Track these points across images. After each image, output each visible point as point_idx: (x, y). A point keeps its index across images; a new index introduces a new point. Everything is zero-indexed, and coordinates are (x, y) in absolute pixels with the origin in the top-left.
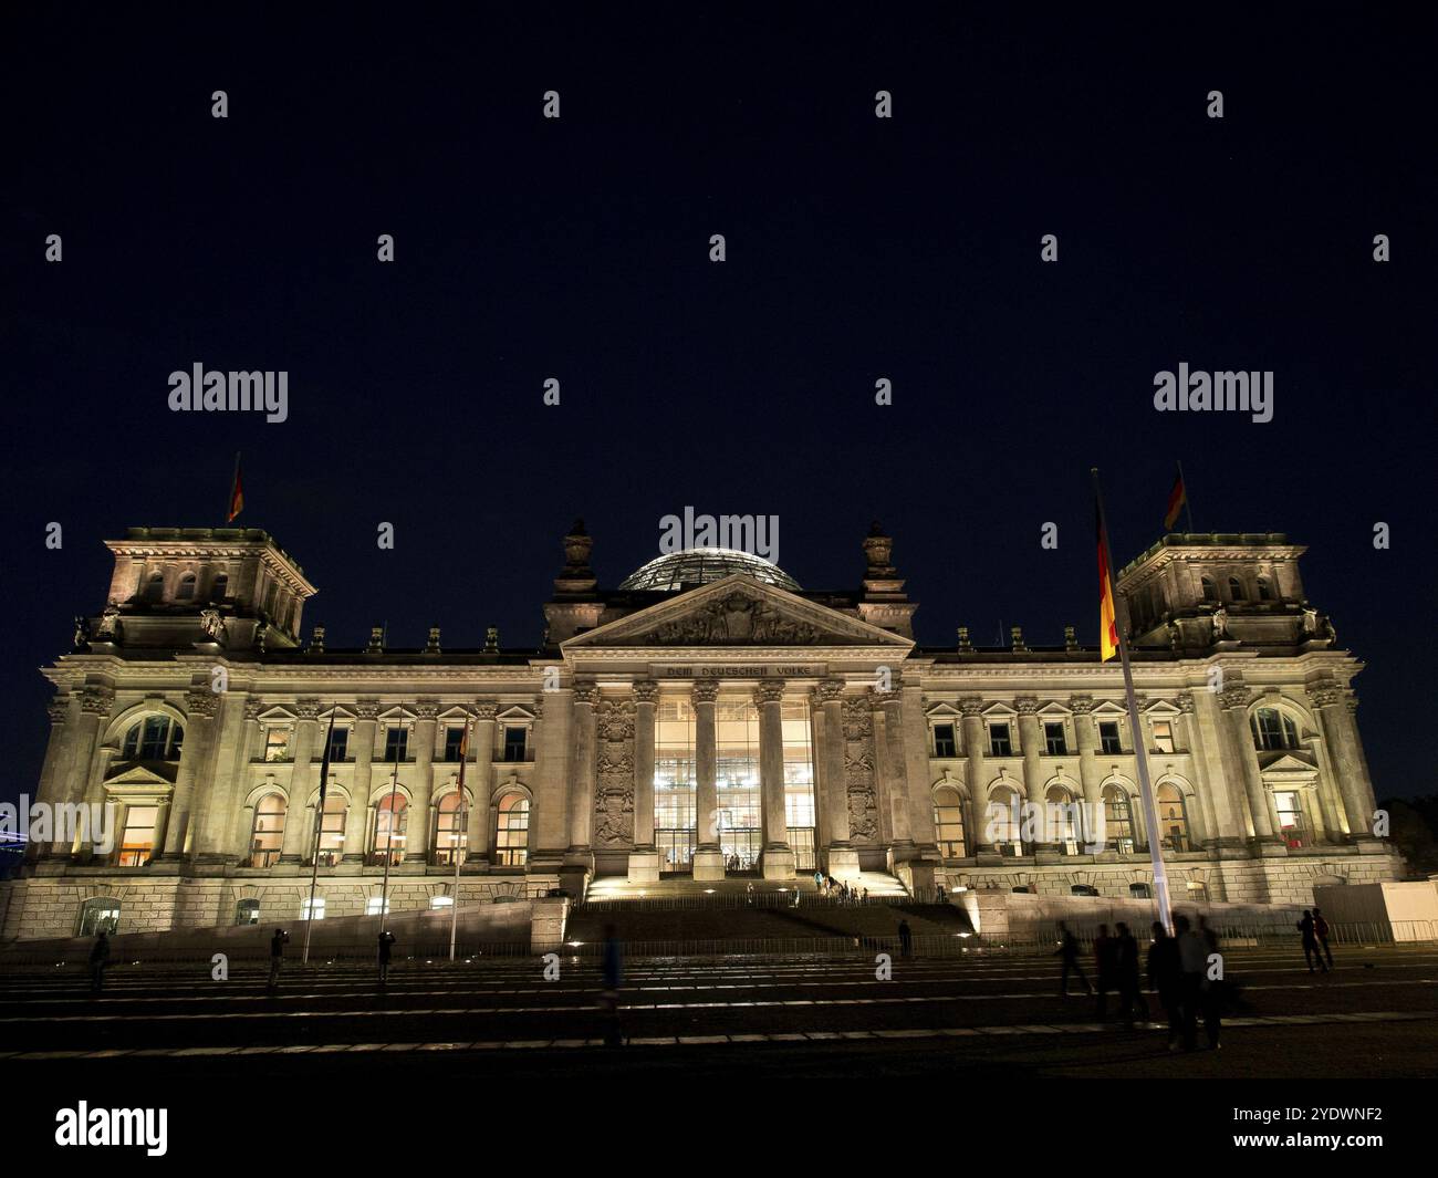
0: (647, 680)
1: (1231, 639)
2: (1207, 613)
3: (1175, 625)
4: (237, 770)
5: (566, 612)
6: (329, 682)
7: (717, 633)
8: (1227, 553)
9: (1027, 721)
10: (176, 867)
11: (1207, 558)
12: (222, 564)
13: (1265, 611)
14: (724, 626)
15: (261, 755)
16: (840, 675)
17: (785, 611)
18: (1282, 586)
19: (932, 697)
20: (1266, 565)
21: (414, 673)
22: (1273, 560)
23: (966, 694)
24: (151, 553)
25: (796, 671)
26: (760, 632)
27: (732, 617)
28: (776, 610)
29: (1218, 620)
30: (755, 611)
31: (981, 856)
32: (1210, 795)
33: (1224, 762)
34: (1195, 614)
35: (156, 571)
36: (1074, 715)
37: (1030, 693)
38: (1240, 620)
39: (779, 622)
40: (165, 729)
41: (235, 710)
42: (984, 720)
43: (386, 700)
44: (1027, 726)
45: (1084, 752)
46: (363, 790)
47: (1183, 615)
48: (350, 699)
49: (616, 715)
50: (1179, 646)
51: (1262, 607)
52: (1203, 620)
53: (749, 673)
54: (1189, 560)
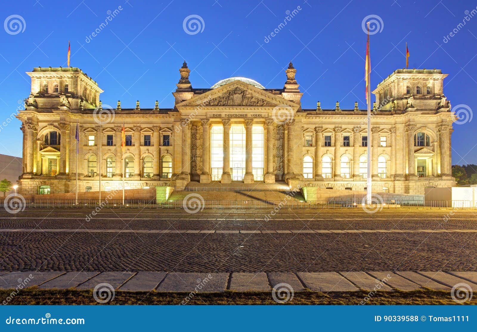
0: (207, 119)
1: (413, 107)
2: (406, 98)
3: (394, 103)
5: (180, 95)
7: (230, 102)
8: (418, 77)
9: (338, 135)
10: (65, 177)
11: (410, 79)
12: (66, 80)
13: (428, 98)
14: (233, 100)
17: (255, 94)
18: (435, 89)
19: (306, 126)
20: (431, 81)
21: (131, 117)
22: (434, 80)
23: (318, 125)
25: (258, 116)
26: (246, 102)
27: (235, 96)
28: (252, 94)
29: (411, 101)
30: (243, 94)
31: (318, 178)
32: (396, 161)
33: (402, 150)
34: (402, 99)
36: (354, 133)
37: (340, 125)
38: (418, 101)
39: (252, 98)
40: (56, 135)
42: (323, 134)
43: (123, 126)
44: (337, 137)
45: (355, 145)
46: (119, 154)
47: (398, 99)
48: (112, 126)
49: (198, 131)
50: (394, 110)
51: (427, 97)
52: (405, 101)
53: (241, 116)
54: (403, 79)
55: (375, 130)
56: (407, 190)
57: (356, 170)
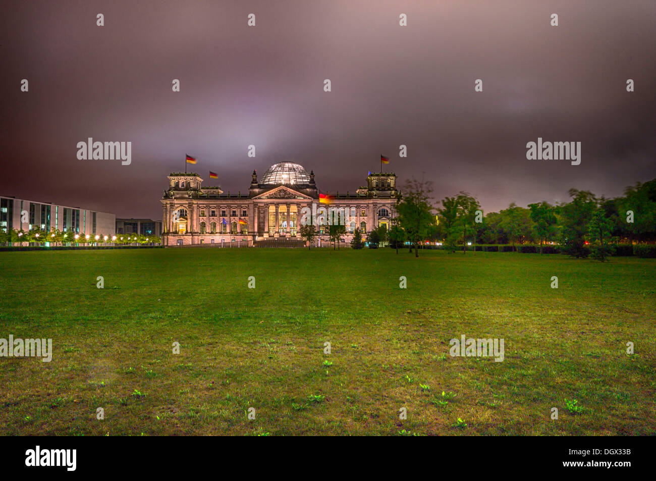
0: (266, 204)
1: (376, 196)
4: (197, 218)
6: (211, 203)
8: (381, 178)
10: (191, 234)
11: (377, 179)
12: (189, 181)
13: (386, 190)
15: (200, 215)
16: (300, 204)
18: (392, 184)
21: (226, 201)
22: (391, 179)
24: (176, 178)
27: (281, 193)
32: (369, 224)
33: (372, 218)
35: (177, 181)
38: (381, 192)
40: (184, 211)
41: (195, 208)
43: (221, 206)
46: (219, 221)
48: (215, 206)
49: (262, 209)
52: (373, 192)
54: (374, 179)
55: (358, 207)
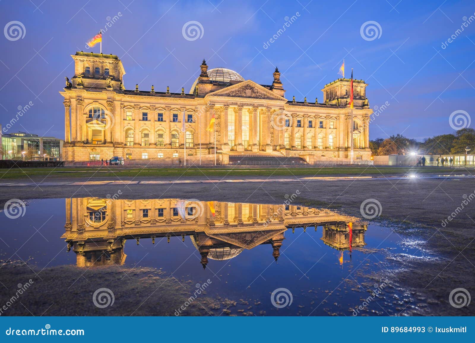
0: (227, 105)
2: (346, 98)
3: (338, 100)
4: (121, 122)
5: (203, 86)
6: (142, 100)
7: (244, 95)
10: (112, 145)
11: (347, 85)
12: (107, 65)
14: (245, 93)
15: (125, 118)
16: (271, 107)
17: (259, 90)
18: (362, 93)
20: (359, 88)
22: (361, 87)
23: (293, 113)
24: (85, 60)
25: (261, 105)
26: (254, 95)
27: (247, 91)
28: (257, 90)
29: (349, 100)
30: (252, 89)
31: (293, 148)
32: (339, 138)
33: (343, 131)
34: (343, 98)
35: (87, 65)
36: (315, 119)
37: (307, 113)
39: (258, 93)
40: (99, 110)
41: (118, 106)
42: (296, 119)
43: (157, 105)
44: (305, 121)
45: (316, 127)
46: (153, 128)
47: (341, 98)
49: (216, 113)
50: (339, 105)
51: (357, 98)
52: (345, 100)
53: (250, 105)
54: (344, 85)
55: (328, 117)
56: (347, 157)
57: (316, 143)
